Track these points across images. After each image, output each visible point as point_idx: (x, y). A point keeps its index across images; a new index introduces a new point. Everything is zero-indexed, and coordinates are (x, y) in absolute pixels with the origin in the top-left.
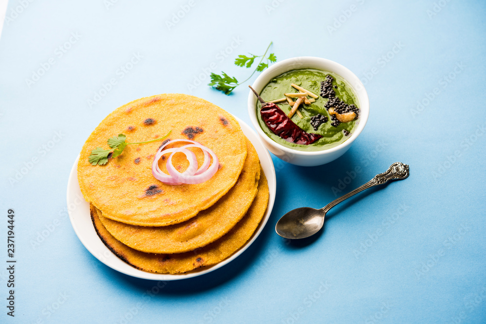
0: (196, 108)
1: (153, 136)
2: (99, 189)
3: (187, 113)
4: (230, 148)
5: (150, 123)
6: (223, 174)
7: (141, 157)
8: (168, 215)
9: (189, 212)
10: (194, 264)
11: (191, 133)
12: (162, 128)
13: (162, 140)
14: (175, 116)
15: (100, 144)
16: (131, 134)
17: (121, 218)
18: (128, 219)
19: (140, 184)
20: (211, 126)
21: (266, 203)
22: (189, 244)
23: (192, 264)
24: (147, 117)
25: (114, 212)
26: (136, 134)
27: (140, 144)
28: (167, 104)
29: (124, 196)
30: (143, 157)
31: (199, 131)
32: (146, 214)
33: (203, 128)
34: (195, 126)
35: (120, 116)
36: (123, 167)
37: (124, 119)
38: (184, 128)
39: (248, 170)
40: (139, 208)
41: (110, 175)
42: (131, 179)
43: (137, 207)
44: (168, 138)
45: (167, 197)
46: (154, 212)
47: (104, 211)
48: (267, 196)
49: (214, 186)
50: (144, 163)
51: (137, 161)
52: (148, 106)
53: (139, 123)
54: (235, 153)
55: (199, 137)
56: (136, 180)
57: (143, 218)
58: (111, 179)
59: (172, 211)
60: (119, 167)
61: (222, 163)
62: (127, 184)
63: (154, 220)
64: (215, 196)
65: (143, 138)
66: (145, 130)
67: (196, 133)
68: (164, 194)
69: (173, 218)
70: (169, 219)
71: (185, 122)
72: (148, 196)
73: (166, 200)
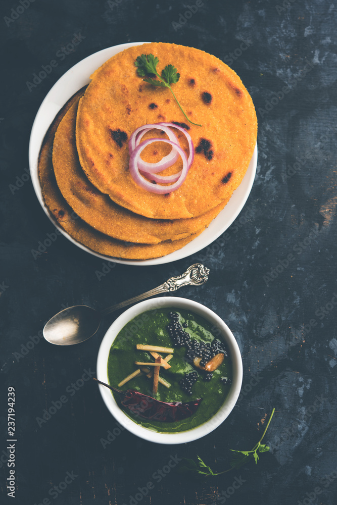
0: (240, 140)
1: (190, 109)
2: (108, 83)
3: (231, 134)
4: (195, 197)
5: (206, 98)
6: (159, 201)
7: (159, 108)
8: (93, 165)
9: (101, 184)
10: (55, 210)
11: (204, 148)
12: (203, 115)
13: (186, 120)
14: (224, 121)
15: (164, 58)
16: (185, 85)
17: (80, 119)
18: (80, 126)
19: (125, 121)
20: (219, 166)
21: (148, 257)
22: (71, 197)
23: (56, 208)
24: (213, 93)
25: (85, 109)
26: (188, 91)
27: (175, 101)
28: (237, 107)
29: (107, 111)
30: (160, 110)
31: (209, 156)
32: (89, 142)
33: (215, 159)
34: (215, 148)
35: (204, 63)
36: (142, 94)
37: (204, 69)
38: (208, 137)
39: (175, 226)
40: (95, 132)
41: (127, 86)
42: (129, 110)
43: (97, 129)
44: (191, 127)
45: (115, 154)
46: (94, 149)
47: (84, 98)
48: (159, 254)
49: (141, 198)
50: (153, 115)
51: (153, 106)
52: (229, 88)
53: (204, 88)
54: (190, 205)
55: (201, 159)
56: (129, 114)
57: (84, 140)
58: (124, 88)
59: (99, 166)
60: (140, 90)
61: (173, 196)
62: (122, 108)
63: (84, 153)
64: (128, 204)
65: (185, 101)
66: (196, 98)
67: (205, 153)
68: (118, 150)
69: (90, 171)
70: (88, 168)
71: (218, 136)
72: (112, 134)
73: (111, 156)
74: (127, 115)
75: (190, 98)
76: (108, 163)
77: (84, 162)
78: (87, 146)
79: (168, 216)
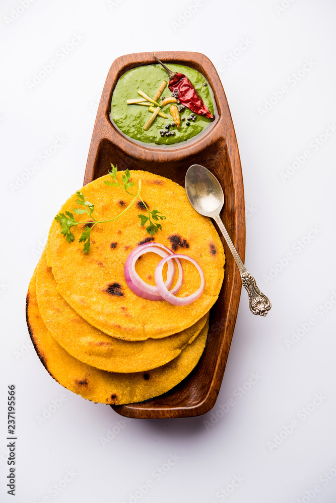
2: (65, 258)
7: (119, 243)
8: (119, 327)
9: (139, 335)
11: (177, 243)
16: (119, 210)
17: (73, 303)
18: (79, 309)
19: (105, 274)
20: (198, 247)
25: (69, 293)
28: (168, 194)
29: (86, 278)
30: (121, 244)
31: (186, 245)
32: (99, 314)
33: (191, 244)
34: (185, 236)
36: (97, 244)
38: (172, 233)
40: (94, 302)
41: (81, 248)
42: (100, 264)
43: (92, 299)
44: (153, 235)
45: (125, 305)
46: (107, 315)
49: (172, 317)
50: (120, 251)
51: (114, 246)
52: (148, 185)
54: (207, 292)
55: (182, 252)
56: (104, 267)
57: (94, 316)
58: (80, 251)
59: (125, 324)
60: (94, 242)
62: (94, 266)
63: (105, 325)
65: (130, 221)
66: (135, 213)
67: (182, 246)
68: (124, 300)
69: (122, 333)
70: (118, 333)
71: (175, 226)
72: (109, 292)
73: (123, 308)
74: (103, 268)
75: (131, 217)
76: (127, 316)
77: (110, 331)
78: (101, 318)
79: (203, 313)
